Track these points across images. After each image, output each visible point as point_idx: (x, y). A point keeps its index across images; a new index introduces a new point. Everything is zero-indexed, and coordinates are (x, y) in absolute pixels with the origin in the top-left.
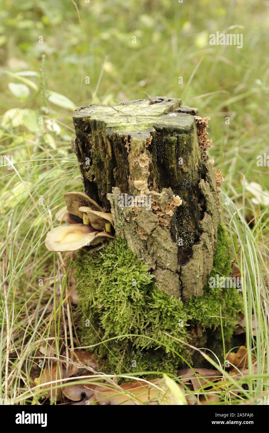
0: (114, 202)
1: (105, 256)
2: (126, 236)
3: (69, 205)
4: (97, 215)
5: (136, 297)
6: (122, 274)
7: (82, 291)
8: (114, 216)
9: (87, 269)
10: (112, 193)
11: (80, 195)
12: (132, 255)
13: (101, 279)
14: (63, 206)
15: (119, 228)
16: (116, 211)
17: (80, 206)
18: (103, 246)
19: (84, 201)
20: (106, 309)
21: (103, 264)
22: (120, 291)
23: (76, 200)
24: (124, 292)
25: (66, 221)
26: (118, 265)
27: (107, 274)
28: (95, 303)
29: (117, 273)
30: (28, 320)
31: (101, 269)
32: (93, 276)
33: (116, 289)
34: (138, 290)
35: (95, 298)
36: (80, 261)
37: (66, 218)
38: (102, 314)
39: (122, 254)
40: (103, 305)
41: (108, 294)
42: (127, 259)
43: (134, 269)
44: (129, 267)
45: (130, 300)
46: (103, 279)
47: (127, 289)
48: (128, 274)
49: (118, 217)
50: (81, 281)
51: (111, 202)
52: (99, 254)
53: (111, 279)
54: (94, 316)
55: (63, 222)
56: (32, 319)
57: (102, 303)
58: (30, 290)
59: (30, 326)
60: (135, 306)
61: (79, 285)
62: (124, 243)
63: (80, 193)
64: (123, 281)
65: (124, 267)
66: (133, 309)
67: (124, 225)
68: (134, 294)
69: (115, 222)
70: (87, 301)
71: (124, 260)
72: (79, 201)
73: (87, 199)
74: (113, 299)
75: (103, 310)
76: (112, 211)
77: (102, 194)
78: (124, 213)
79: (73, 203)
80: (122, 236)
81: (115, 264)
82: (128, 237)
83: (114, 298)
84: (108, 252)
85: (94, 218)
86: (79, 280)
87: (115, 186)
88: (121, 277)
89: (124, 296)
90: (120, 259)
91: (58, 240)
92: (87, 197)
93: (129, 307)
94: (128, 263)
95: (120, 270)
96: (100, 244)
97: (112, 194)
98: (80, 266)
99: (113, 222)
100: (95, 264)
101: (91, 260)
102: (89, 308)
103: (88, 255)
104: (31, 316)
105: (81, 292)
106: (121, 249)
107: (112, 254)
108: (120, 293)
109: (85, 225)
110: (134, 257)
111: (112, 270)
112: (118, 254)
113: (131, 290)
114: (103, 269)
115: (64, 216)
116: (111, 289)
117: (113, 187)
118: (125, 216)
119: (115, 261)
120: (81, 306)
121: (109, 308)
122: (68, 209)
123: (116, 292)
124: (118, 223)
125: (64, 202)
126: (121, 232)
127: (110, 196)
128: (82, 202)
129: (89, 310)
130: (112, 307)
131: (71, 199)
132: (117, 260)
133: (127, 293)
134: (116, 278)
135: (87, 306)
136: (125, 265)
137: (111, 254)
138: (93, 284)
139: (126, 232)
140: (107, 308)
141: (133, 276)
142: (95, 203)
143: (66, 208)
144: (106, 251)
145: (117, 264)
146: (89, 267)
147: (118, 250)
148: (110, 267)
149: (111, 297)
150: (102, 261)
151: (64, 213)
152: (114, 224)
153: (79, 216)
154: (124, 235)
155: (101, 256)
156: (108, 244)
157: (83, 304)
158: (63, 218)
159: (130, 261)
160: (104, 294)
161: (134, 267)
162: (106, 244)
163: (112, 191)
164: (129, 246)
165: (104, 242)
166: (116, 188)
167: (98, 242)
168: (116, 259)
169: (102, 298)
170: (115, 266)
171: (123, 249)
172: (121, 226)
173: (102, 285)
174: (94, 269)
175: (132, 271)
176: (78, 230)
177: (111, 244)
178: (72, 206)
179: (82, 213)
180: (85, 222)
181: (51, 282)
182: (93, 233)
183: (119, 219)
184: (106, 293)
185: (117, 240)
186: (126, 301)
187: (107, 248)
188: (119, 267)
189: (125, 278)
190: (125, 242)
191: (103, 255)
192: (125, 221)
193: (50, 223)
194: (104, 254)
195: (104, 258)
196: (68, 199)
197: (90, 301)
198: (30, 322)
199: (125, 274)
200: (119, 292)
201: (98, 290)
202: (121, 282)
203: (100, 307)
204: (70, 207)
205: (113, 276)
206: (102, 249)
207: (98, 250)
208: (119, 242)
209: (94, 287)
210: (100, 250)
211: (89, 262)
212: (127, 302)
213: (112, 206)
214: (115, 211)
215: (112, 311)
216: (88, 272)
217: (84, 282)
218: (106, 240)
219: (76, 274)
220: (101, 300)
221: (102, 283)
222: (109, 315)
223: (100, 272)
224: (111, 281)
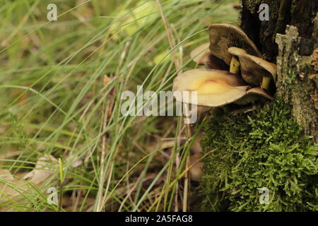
0: (285, 47)
1: (255, 123)
2: (293, 100)
3: (213, 41)
4: (254, 63)
5: (292, 189)
6: (276, 153)
7: (210, 165)
8: (279, 68)
9: (224, 137)
10: (285, 34)
11: (234, 29)
12: (297, 128)
13: (243, 154)
14: (204, 42)
15: (284, 86)
16: (285, 60)
17: (229, 46)
18: (254, 108)
19: (238, 40)
20: (242, 197)
21: (250, 134)
22: (268, 177)
23: (226, 37)
24: (275, 178)
25: (205, 64)
26: (272, 139)
27: (252, 149)
28: (227, 186)
29: (269, 151)
30: (126, 190)
31: (246, 140)
32: (232, 148)
33: (262, 173)
34: (296, 181)
35: (228, 178)
36: (216, 123)
37: (206, 60)
38: (234, 204)
39: (281, 124)
40: (239, 191)
41: (249, 177)
42: (286, 133)
43: (296, 149)
44: (289, 145)
45: (281, 192)
46: (246, 155)
47: (281, 176)
48: (286, 154)
49: (285, 70)
50: (212, 151)
51: (281, 47)
52: (246, 118)
53: (257, 157)
54: (221, 203)
55: (201, 64)
56: (133, 189)
57: (237, 188)
58: (135, 150)
59: (128, 199)
60: (285, 201)
61: (207, 156)
62: (287, 110)
63: (235, 27)
64: (275, 163)
65: (281, 144)
66: (283, 205)
67: (293, 83)
68: (289, 185)
69: (279, 76)
70: (216, 181)
71: (282, 134)
72: (230, 39)
73: (243, 37)
74: (255, 186)
75: (238, 197)
76: (279, 61)
77: (266, 34)
78: (298, 66)
79: (221, 39)
80: (286, 98)
81: (269, 137)
82: (297, 101)
83: (257, 184)
84: (261, 119)
85: (249, 65)
86: (209, 150)
87: (290, 25)
88: (274, 157)
89: (273, 184)
90: (277, 131)
91: (191, 88)
92: (244, 34)
93: (277, 202)
94: (287, 139)
95: (274, 147)
96: (249, 105)
97: (283, 35)
98: (215, 130)
99: (277, 76)
100: (238, 131)
101: (233, 125)
102: (216, 190)
103: (230, 117)
104: (132, 185)
105: (208, 167)
106: (281, 117)
107: (266, 122)
108: (267, 179)
109: (232, 74)
110: (298, 132)
111: (261, 145)
112: (275, 123)
113: (285, 178)
114: (248, 141)
115: (203, 57)
116: (255, 172)
117: (287, 26)
118: (298, 70)
119: (268, 133)
120: (205, 186)
121: (247, 197)
122: (210, 47)
123: (261, 176)
124: (284, 79)
125: (208, 37)
126: (285, 93)
127: (280, 38)
128: (233, 40)
129: (215, 194)
130: (252, 197)
131: (219, 33)
132: (273, 131)
133: (278, 182)
134: (265, 157)
135: (214, 188)
136: (283, 141)
137: (264, 122)
138: (229, 158)
139: (294, 94)
140: (244, 196)
141: (293, 159)
142: (253, 45)
143: (208, 45)
144: (258, 116)
145: (271, 137)
146: (228, 135)
147: (276, 118)
148: (259, 139)
149: (252, 181)
150: (250, 129)
151: (203, 53)
152: (277, 79)
153: (225, 60)
154: (290, 99)
155: (249, 121)
156: (262, 107)
157: (209, 184)
158: (202, 59)
159: (291, 137)
160: (244, 176)
161: (297, 146)
162: (259, 106)
163: (286, 31)
164: (294, 115)
165: (256, 103)
166: (292, 27)
167: (248, 101)
168: (271, 130)
169: (239, 181)
170: (267, 140)
171: (283, 117)
172: (288, 84)
173: (243, 164)
174: (235, 138)
175: (293, 152)
176: (222, 79)
177: (267, 107)
178: (219, 44)
179: (232, 56)
180: (232, 70)
181: (165, 145)
182: (244, 88)
183: (288, 73)
184: (246, 175)
185: (276, 103)
186: (274, 193)
187: (260, 112)
188: (272, 142)
189: (280, 159)
190: (289, 108)
191: (251, 121)
192: (295, 78)
193: (177, 64)
194: (254, 120)
195: (253, 125)
196: (213, 33)
197: (220, 181)
198: (129, 193)
199: (281, 154)
200: (265, 178)
201: (235, 169)
202: (272, 164)
203: (234, 193)
204: (214, 46)
205: (262, 154)
206: (250, 112)
207: (245, 112)
208: (279, 106)
209: (230, 163)
210: (248, 113)
211: (229, 127)
212: (276, 194)
213: (280, 53)
214: (283, 61)
215: (250, 203)
216: (224, 141)
217: (215, 153)
218: (259, 101)
219: (206, 140)
220: (238, 183)
221: (244, 159)
222: (246, 206)
223: (243, 144)
224: (257, 160)
